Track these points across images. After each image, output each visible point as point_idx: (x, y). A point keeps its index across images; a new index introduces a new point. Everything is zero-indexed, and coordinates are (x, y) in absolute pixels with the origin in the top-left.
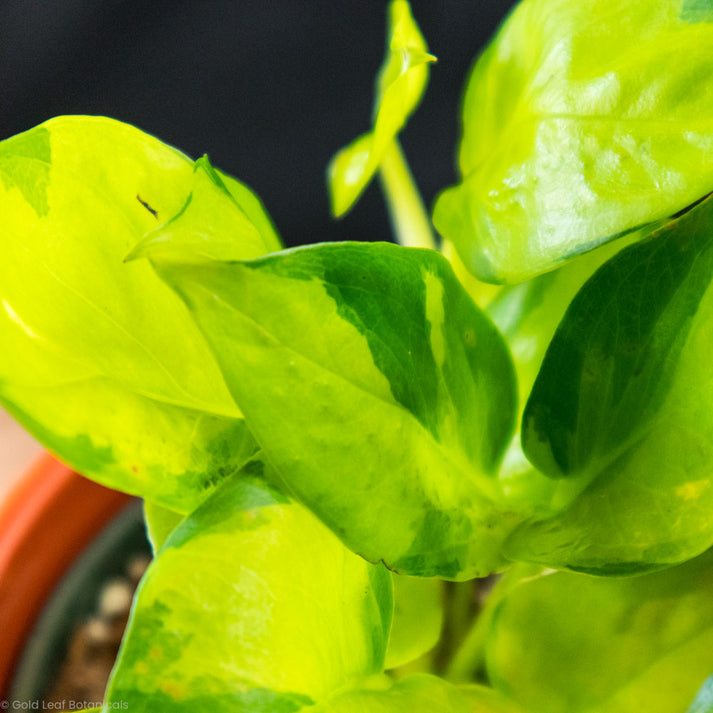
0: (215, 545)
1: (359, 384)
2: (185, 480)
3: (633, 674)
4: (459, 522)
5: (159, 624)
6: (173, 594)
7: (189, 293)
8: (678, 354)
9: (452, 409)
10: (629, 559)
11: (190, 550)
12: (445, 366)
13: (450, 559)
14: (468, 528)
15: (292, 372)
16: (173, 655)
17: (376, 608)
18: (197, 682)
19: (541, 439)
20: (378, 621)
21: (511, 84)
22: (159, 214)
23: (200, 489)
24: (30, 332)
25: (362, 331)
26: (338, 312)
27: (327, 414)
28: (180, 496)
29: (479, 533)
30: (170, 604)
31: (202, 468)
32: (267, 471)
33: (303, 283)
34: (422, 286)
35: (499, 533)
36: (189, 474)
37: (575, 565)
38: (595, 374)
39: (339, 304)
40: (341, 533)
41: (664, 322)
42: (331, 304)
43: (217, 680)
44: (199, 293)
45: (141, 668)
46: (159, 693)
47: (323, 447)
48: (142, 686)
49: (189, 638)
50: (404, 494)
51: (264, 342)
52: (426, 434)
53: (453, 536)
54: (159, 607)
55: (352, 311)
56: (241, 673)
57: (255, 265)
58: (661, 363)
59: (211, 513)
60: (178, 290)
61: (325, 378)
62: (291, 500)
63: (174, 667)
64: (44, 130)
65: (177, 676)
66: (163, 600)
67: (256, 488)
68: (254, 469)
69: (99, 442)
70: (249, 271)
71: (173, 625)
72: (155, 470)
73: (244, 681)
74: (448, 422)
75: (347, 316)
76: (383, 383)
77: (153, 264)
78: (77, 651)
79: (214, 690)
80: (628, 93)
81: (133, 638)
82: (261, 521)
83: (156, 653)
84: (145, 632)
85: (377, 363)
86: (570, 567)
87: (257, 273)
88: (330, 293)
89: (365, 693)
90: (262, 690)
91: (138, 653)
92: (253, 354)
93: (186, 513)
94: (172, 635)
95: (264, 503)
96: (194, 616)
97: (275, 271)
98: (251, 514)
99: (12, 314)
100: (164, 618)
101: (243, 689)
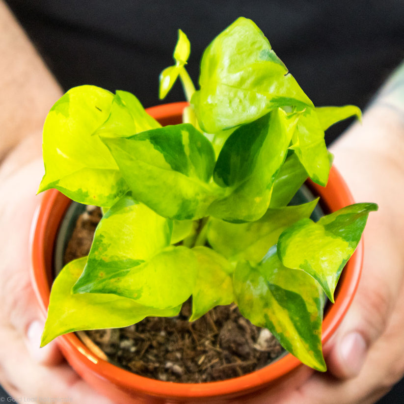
0: (117, 218)
1: (161, 168)
2: (109, 197)
3: (252, 243)
4: (194, 201)
5: (101, 241)
6: (105, 232)
7: (110, 146)
8: (257, 157)
9: (193, 167)
10: (240, 219)
11: (110, 219)
12: (190, 156)
13: (190, 214)
14: (197, 203)
15: (140, 167)
16: (105, 249)
17: (168, 228)
18: (112, 257)
19: (219, 177)
20: (168, 231)
21: (213, 64)
22: (102, 111)
23: (113, 199)
24: (65, 156)
25: (161, 152)
26: (155, 148)
27: (150, 178)
28: (107, 203)
29: (201, 204)
30: (105, 236)
31: (114, 192)
32: (133, 194)
33: (143, 142)
34: (181, 136)
35: (208, 204)
36: (110, 195)
37: (225, 219)
38: (235, 160)
39: (154, 145)
40: (155, 210)
41: (254, 147)
42: (152, 146)
43: (117, 257)
44: (113, 146)
45: (96, 253)
46: (101, 260)
47: (149, 187)
48: (97, 258)
49: (110, 245)
50: (175, 197)
51: (132, 160)
52: (184, 176)
53: (192, 207)
54: (101, 236)
55: (158, 147)
56: (124, 255)
57: (129, 138)
58: (253, 159)
59: (116, 208)
60: (107, 145)
61: (150, 167)
62: (140, 203)
63: (106, 253)
64: (68, 94)
65: (106, 255)
66: (102, 234)
67: (130, 200)
68: (129, 194)
69: (84, 190)
70: (127, 140)
71: (105, 241)
72: (100, 196)
73: (125, 257)
74: (192, 170)
75: (157, 149)
76: (168, 166)
77: (100, 137)
78: (79, 224)
79: (116, 259)
80: (242, 81)
81: (94, 244)
82: (131, 210)
83: (101, 249)
84: (97, 243)
85: (166, 160)
86: (224, 220)
87: (129, 140)
88: (152, 143)
89: (165, 253)
90: (130, 259)
91: (96, 249)
92: (128, 163)
93: (109, 208)
94: (105, 244)
95: (132, 204)
96: (111, 239)
97: (135, 139)
98: (127, 208)
99: (59, 152)
100: (103, 239)
101: (124, 259)
